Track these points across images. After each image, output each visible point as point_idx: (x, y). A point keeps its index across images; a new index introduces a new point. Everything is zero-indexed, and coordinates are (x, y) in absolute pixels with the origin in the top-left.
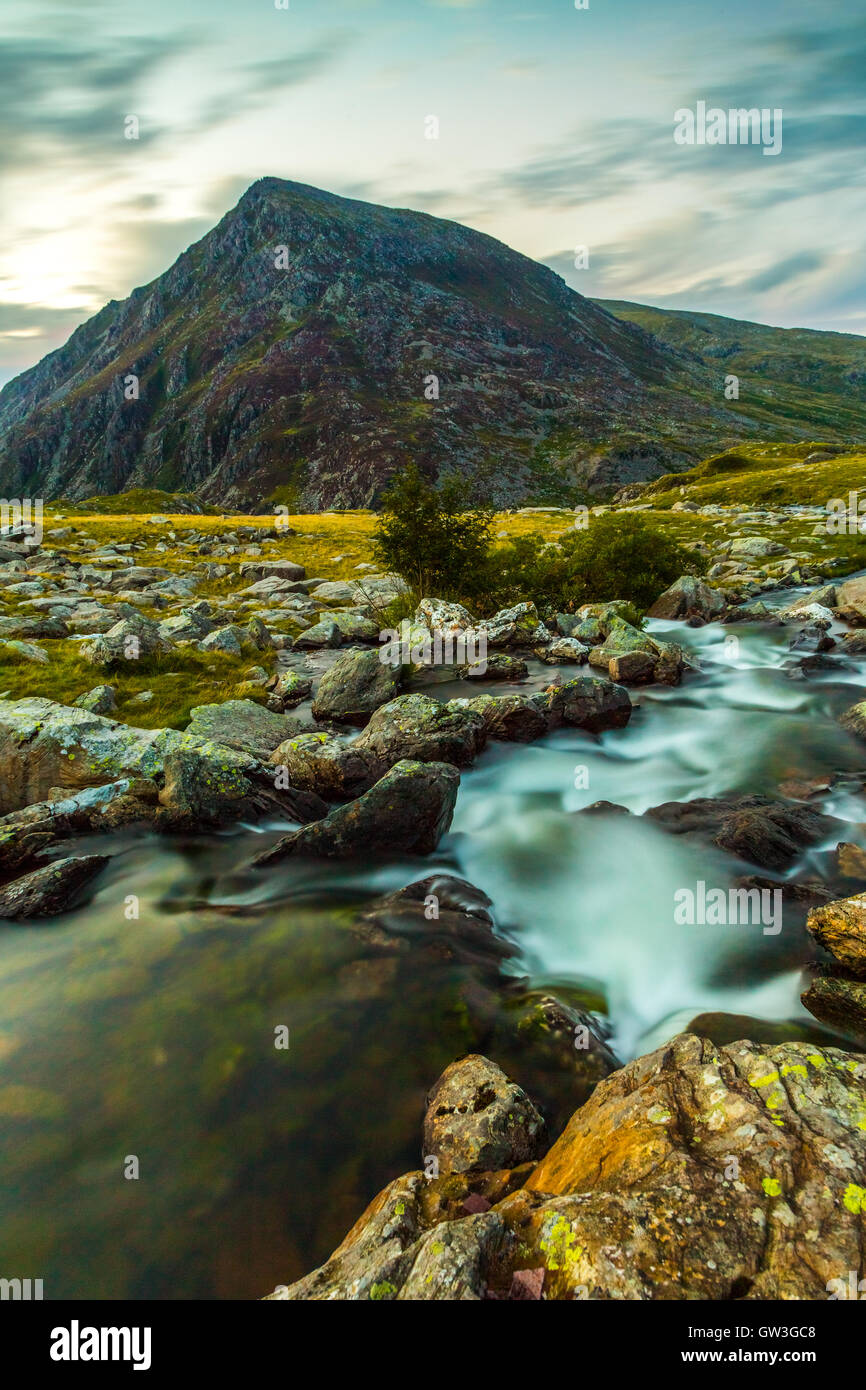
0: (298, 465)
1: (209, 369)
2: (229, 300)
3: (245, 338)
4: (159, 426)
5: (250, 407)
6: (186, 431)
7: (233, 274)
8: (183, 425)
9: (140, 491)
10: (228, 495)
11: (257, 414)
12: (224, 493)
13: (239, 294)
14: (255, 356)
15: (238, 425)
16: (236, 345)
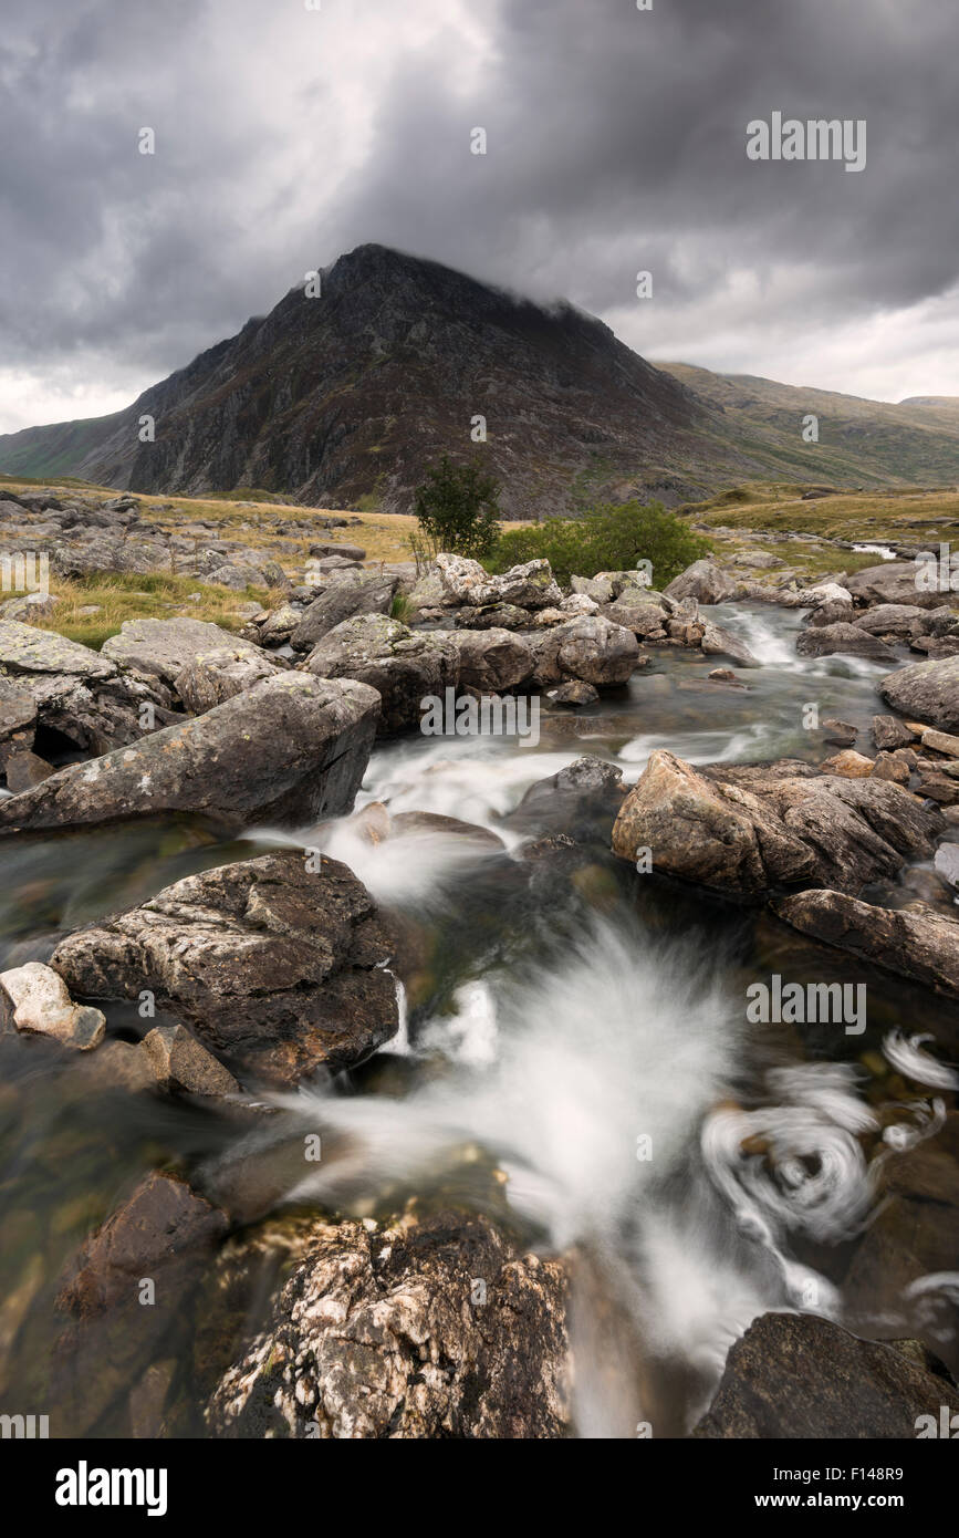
0: (380, 478)
1: (310, 391)
2: (329, 331)
3: (342, 366)
4: (267, 437)
5: (343, 425)
6: (290, 442)
7: (334, 309)
8: (286, 438)
9: (248, 490)
10: (321, 499)
11: (349, 432)
12: (318, 498)
13: (338, 326)
14: (349, 382)
15: (333, 440)
16: (334, 372)
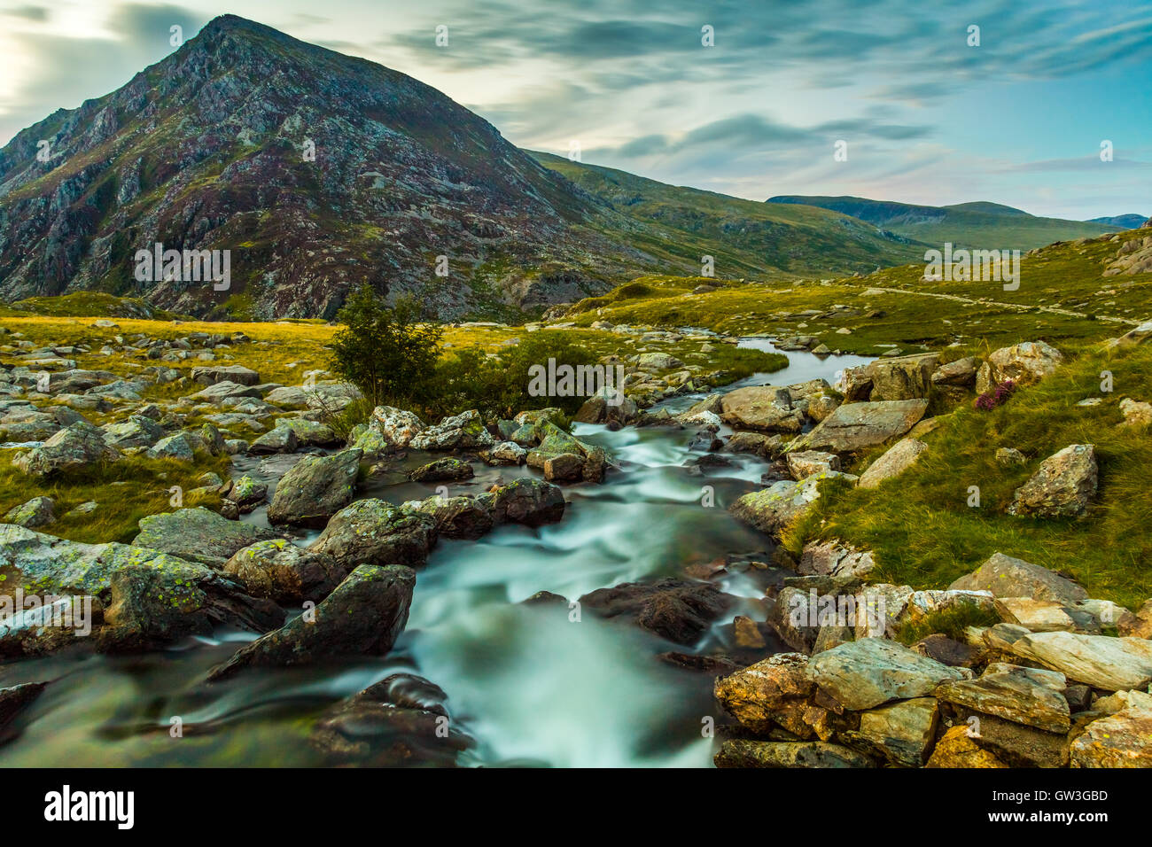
0: (253, 275)
1: (164, 181)
2: (187, 119)
3: (202, 156)
4: (108, 232)
5: (205, 220)
6: (138, 238)
7: (192, 96)
8: (134, 233)
9: (85, 294)
10: (181, 300)
11: (212, 226)
12: (177, 299)
13: (198, 115)
14: (212, 173)
15: (193, 236)
16: (193, 162)
